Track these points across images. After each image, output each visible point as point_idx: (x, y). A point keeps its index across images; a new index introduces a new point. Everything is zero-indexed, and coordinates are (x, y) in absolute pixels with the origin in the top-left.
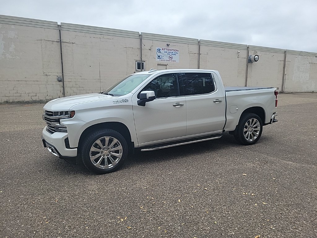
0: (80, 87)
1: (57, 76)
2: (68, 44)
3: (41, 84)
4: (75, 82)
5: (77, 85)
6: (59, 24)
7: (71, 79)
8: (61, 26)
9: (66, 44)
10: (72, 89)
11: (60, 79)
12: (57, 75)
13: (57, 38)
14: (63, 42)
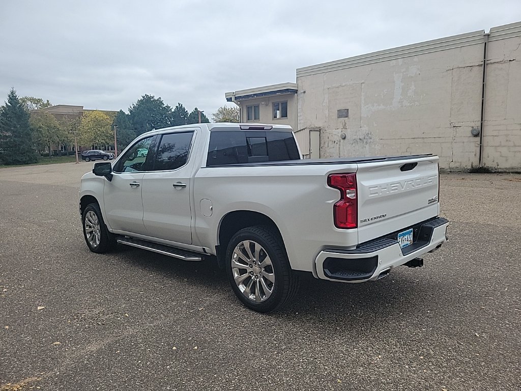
0: (515, 146)
1: (472, 127)
2: (500, 66)
3: (445, 142)
4: (507, 135)
5: (510, 141)
6: (487, 32)
7: (499, 130)
8: (489, 35)
9: (496, 65)
10: (499, 149)
11: (475, 133)
12: (473, 124)
13: (479, 59)
14: (491, 63)
